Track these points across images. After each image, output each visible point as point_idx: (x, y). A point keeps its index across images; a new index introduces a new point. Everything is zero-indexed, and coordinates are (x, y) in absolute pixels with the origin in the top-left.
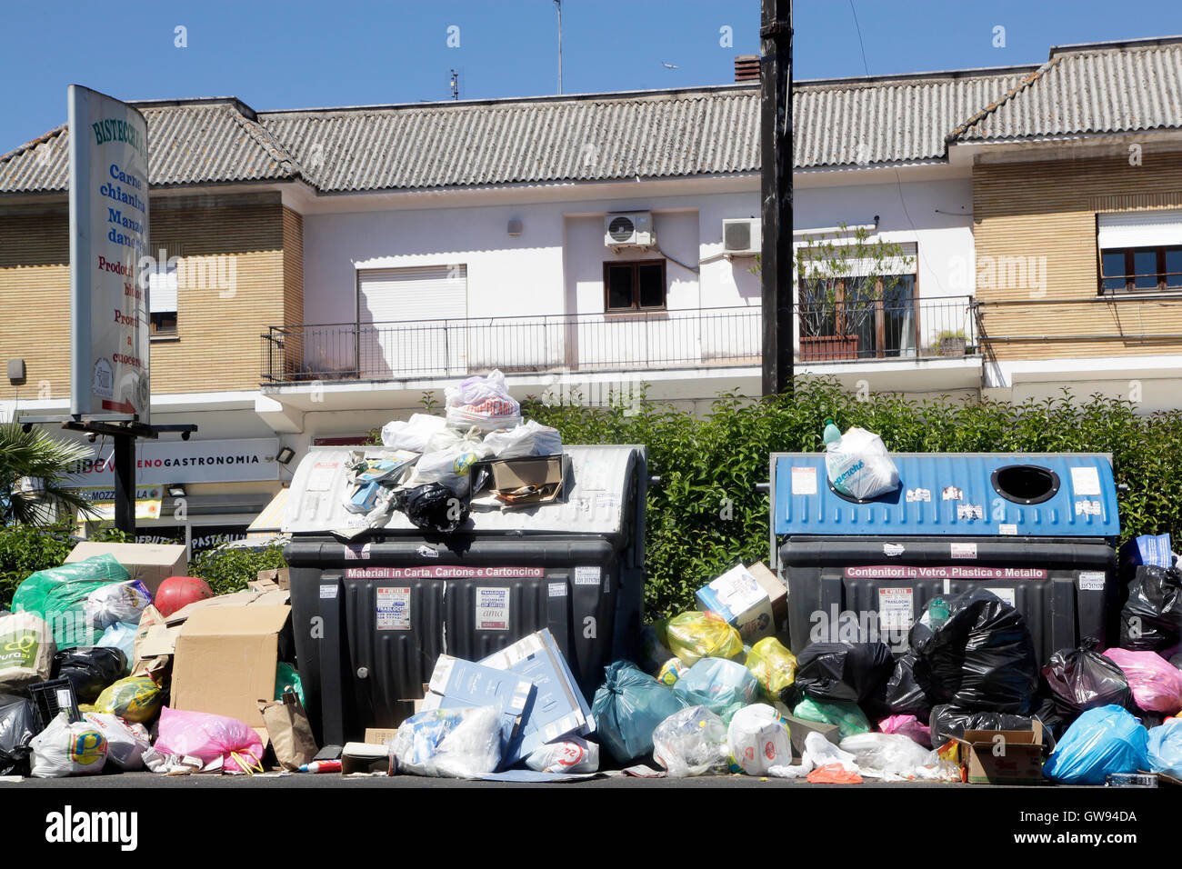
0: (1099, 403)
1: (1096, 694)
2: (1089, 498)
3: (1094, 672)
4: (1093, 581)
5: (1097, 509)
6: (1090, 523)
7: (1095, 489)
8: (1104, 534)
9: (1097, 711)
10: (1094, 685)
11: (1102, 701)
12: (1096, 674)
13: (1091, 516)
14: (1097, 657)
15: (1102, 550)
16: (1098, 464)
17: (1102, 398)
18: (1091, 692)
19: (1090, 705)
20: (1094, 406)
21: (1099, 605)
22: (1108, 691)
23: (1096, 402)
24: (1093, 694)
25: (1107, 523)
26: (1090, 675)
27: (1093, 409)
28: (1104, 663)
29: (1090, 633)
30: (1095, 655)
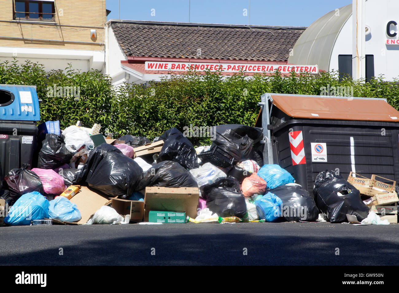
0: (29, 65)
1: (28, 187)
2: (27, 104)
3: (27, 178)
4: (28, 140)
5: (31, 109)
6: (27, 115)
7: (30, 101)
8: (33, 120)
9: (28, 195)
10: (27, 183)
11: (30, 190)
12: (28, 179)
13: (28, 112)
14: (29, 172)
15: (32, 127)
16: (31, 90)
17: (30, 63)
18: (26, 186)
19: (25, 192)
20: (26, 66)
21: (30, 150)
22: (33, 186)
23: (27, 64)
24: (26, 187)
25: (35, 115)
26: (26, 179)
27: (26, 67)
28: (31, 174)
29: (26, 162)
30: (28, 171)
